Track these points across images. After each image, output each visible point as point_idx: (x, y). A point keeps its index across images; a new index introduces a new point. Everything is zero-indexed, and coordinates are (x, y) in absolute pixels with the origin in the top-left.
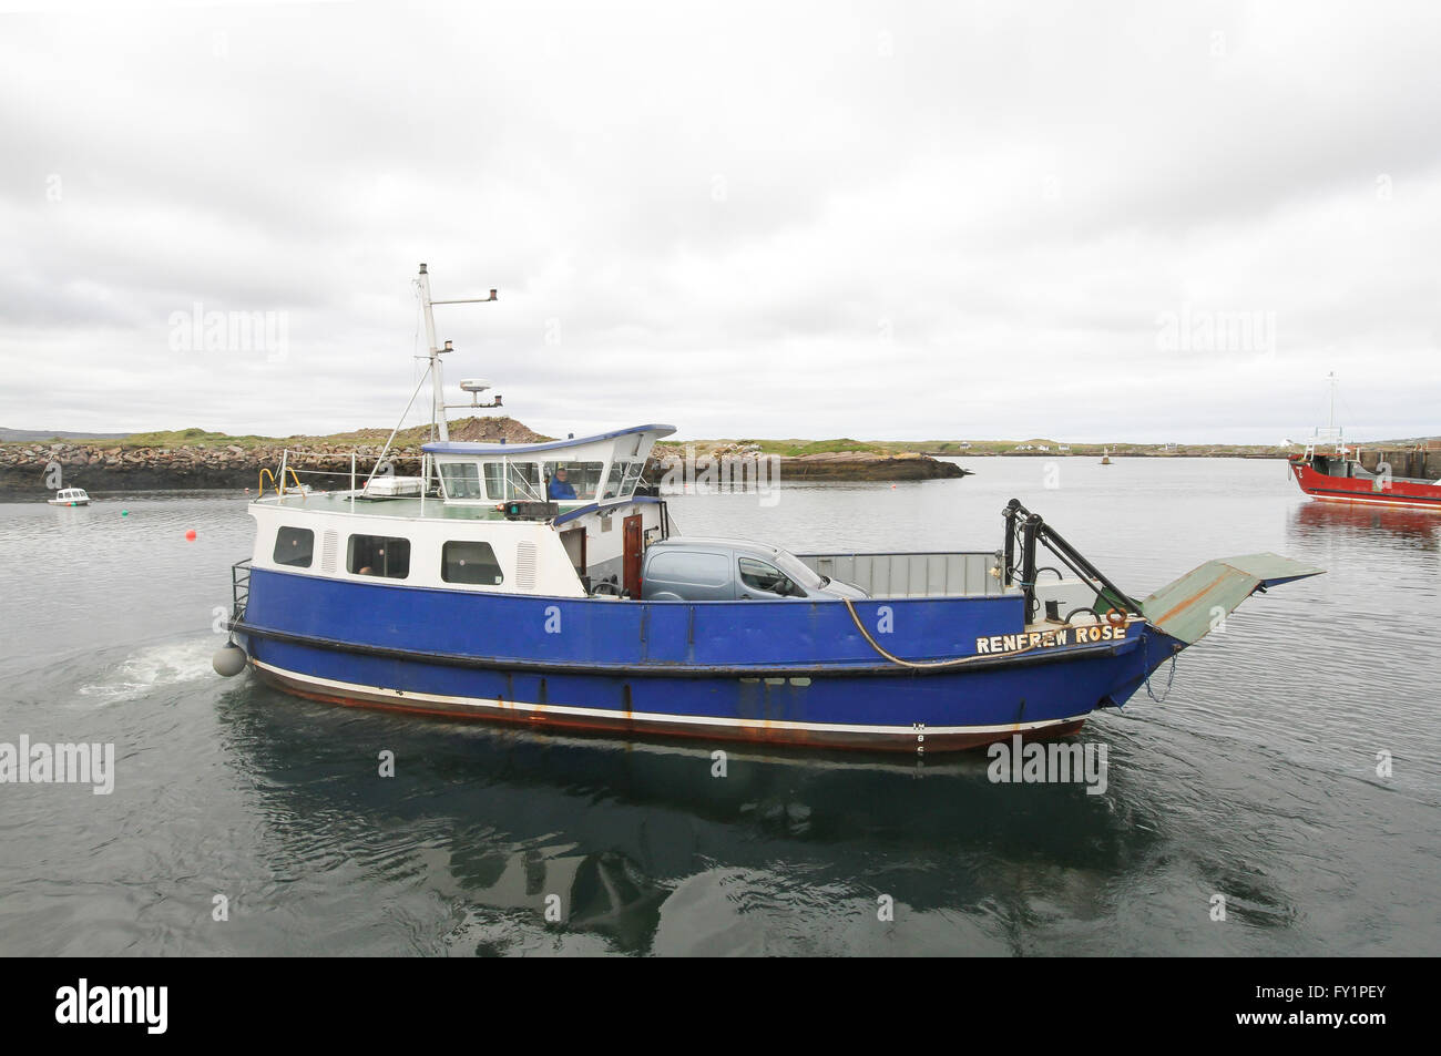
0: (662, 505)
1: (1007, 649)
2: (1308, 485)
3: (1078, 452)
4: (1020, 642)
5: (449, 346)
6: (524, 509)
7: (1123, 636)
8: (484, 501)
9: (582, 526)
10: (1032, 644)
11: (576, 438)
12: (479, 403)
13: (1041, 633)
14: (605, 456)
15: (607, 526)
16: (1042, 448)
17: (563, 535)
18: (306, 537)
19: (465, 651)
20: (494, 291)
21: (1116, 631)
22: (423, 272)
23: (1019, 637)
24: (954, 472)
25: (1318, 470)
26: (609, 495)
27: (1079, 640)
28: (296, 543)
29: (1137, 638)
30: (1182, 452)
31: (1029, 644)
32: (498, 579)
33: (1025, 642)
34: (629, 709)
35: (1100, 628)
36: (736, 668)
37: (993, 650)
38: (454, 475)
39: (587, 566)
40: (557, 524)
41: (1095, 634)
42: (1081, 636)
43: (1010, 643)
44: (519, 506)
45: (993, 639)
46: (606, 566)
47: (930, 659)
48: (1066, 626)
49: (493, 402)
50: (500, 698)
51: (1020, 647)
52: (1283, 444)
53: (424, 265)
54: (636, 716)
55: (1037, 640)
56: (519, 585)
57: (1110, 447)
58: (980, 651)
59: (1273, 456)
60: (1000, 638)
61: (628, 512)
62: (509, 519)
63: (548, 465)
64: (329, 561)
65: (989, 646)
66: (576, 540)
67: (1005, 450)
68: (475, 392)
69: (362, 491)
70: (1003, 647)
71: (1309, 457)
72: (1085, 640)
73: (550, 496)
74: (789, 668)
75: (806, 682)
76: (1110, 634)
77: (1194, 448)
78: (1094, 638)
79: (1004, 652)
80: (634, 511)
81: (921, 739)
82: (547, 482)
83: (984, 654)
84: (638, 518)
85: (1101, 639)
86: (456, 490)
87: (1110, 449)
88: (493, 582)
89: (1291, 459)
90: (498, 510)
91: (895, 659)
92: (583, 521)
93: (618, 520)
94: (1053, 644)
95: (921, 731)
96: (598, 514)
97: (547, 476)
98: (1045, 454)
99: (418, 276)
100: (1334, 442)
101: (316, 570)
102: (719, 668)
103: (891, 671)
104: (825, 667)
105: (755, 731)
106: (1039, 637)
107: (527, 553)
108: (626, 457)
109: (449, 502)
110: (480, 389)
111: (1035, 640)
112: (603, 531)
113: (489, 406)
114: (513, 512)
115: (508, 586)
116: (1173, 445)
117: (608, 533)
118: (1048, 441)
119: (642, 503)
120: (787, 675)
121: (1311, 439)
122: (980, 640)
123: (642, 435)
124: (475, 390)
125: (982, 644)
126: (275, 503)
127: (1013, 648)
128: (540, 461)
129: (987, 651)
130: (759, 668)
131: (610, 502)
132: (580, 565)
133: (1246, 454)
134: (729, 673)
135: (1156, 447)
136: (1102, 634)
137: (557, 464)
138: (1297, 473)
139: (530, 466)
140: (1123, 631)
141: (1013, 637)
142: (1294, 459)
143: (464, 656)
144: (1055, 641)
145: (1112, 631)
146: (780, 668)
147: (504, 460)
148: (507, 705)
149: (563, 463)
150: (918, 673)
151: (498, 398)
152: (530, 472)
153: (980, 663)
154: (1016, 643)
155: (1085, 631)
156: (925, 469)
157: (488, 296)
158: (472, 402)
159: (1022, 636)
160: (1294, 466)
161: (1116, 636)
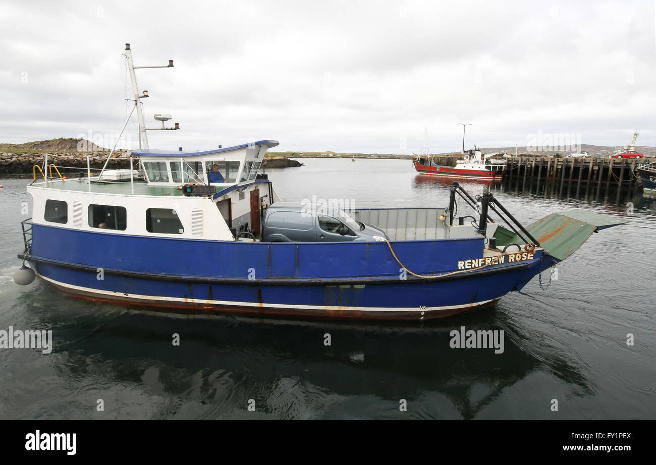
0: (270, 184)
1: (473, 267)
2: (418, 169)
3: (344, 156)
4: (481, 263)
5: (146, 94)
6: (195, 190)
7: (532, 258)
8: (171, 184)
9: (229, 197)
10: (487, 263)
11: (223, 147)
12: (166, 127)
13: (491, 258)
14: (241, 157)
15: (242, 197)
16: (330, 155)
17: (219, 204)
18: (63, 206)
19: (163, 271)
20: (171, 61)
21: (529, 255)
22: (128, 49)
23: (480, 260)
24: (297, 164)
25: (421, 163)
26: (243, 180)
27: (510, 261)
28: (57, 210)
29: (539, 259)
30: (379, 157)
31: (485, 264)
32: (181, 230)
33: (483, 263)
34: (261, 302)
35: (521, 254)
36: (324, 280)
37: (467, 267)
38: (154, 169)
39: (232, 219)
40: (215, 198)
41: (518, 257)
42: (511, 258)
43: (475, 263)
44: (191, 187)
45: (466, 262)
46: (242, 219)
47: (433, 273)
48: (505, 253)
49: (174, 127)
50: (185, 297)
51: (480, 265)
52: (411, 154)
53: (128, 45)
54: (265, 305)
55: (489, 262)
56: (194, 233)
57: (355, 155)
58: (460, 268)
59: (408, 159)
60: (470, 261)
61: (252, 189)
62: (186, 195)
63: (207, 163)
64: (78, 220)
65: (464, 265)
66: (225, 206)
67: (317, 156)
68: (163, 121)
69: (98, 177)
70: (471, 266)
71: (419, 159)
72: (513, 261)
73: (210, 181)
74: (354, 280)
75: (363, 286)
76: (525, 257)
77: (383, 155)
78: (517, 259)
79: (472, 268)
80: (256, 187)
81: (423, 313)
82: (208, 173)
83: (462, 269)
84: (257, 191)
85: (521, 260)
86: (155, 177)
87: (355, 156)
88: (178, 232)
89: (413, 160)
90: (180, 189)
91: (414, 274)
92: (230, 195)
93: (247, 193)
94: (497, 263)
95: (423, 310)
96: (237, 190)
97: (208, 170)
98: (332, 157)
99: (125, 51)
100: (426, 154)
101: (70, 225)
102: (314, 280)
103: (412, 280)
104: (375, 279)
105: (332, 312)
106: (490, 260)
107: (197, 215)
108: (252, 158)
109: (150, 184)
110: (166, 119)
111: (488, 262)
112: (240, 199)
113: (172, 129)
114: (188, 191)
115: (187, 234)
116: (376, 154)
117: (242, 200)
118: (333, 152)
119: (260, 183)
120: (352, 284)
121: (420, 153)
122: (459, 262)
123: (261, 146)
124: (163, 120)
125: (461, 265)
126: (42, 185)
127: (477, 266)
128: (203, 161)
129: (463, 268)
130: (337, 280)
131: (244, 183)
132: (228, 219)
133: (399, 157)
134: (320, 283)
135: (371, 155)
136: (522, 257)
137: (212, 162)
138: (415, 164)
139: (197, 163)
140: (532, 255)
141: (477, 260)
142: (414, 160)
143: (162, 274)
144: (499, 262)
145: (527, 255)
146: (349, 280)
147: (181, 160)
148: (189, 300)
149: (215, 162)
150: (427, 281)
151: (177, 124)
152: (197, 167)
153: (461, 275)
154: (478, 263)
155: (514, 256)
156: (285, 163)
157: (168, 64)
158: (161, 127)
159: (482, 260)
160: (414, 162)
161: (529, 258)
